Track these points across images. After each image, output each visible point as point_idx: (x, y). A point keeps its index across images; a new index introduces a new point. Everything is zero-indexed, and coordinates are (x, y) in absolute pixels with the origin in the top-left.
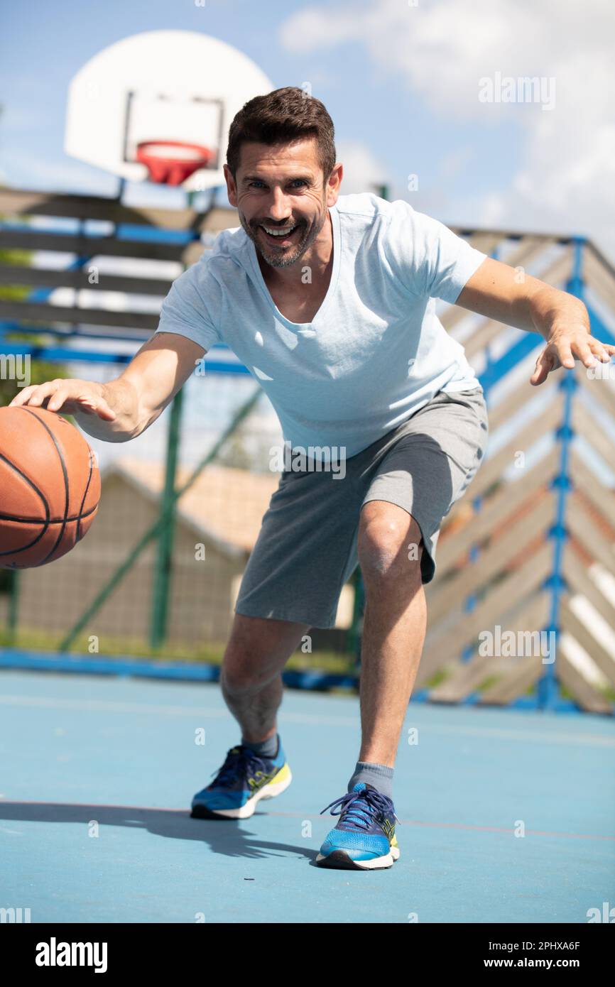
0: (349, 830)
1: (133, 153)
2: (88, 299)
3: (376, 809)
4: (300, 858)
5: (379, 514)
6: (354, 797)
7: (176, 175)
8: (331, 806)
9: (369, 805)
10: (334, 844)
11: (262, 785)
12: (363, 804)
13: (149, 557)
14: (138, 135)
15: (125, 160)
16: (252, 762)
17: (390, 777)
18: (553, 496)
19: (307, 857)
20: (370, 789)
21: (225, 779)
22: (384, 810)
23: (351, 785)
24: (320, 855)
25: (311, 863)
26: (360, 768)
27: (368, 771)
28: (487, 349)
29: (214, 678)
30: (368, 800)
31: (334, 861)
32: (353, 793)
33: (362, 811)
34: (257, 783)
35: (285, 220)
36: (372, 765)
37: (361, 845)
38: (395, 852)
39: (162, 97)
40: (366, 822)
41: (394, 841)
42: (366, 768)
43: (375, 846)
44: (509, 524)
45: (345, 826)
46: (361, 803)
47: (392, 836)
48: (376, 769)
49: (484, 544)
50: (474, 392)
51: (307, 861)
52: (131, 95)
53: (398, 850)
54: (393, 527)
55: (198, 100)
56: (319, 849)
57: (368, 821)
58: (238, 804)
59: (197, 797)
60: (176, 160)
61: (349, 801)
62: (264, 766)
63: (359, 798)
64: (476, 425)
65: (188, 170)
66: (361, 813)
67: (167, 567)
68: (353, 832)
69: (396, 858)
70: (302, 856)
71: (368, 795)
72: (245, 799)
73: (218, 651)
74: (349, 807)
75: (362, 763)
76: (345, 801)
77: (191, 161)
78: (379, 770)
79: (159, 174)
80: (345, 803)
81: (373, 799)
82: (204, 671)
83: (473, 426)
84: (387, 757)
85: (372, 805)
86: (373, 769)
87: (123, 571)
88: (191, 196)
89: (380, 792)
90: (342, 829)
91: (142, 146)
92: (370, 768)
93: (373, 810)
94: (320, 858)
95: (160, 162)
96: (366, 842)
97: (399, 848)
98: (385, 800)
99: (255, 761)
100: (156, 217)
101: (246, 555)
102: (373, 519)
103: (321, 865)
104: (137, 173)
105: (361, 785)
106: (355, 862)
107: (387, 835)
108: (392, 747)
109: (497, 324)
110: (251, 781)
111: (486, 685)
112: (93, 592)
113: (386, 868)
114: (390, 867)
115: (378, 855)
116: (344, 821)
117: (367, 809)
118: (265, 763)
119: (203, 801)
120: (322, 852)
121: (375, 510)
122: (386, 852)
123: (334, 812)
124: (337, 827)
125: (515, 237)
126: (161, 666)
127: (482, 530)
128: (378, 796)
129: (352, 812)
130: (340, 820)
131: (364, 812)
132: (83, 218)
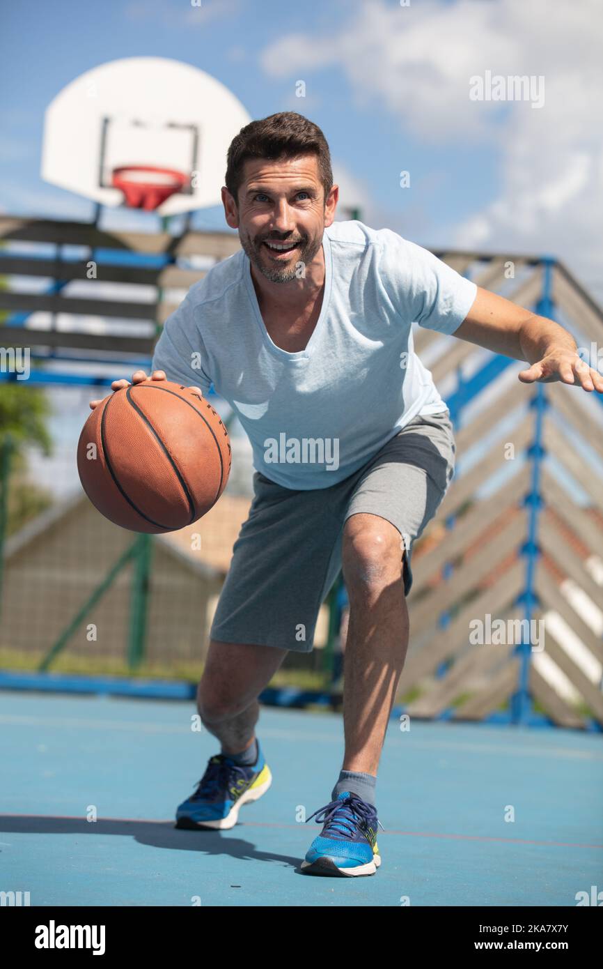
0: (333, 838)
1: (108, 178)
2: (66, 323)
3: (360, 817)
4: (286, 866)
5: (366, 527)
6: (338, 805)
7: (151, 200)
8: (315, 814)
9: (353, 813)
10: (319, 851)
11: (243, 792)
12: (347, 812)
13: (126, 578)
14: (114, 160)
15: (102, 185)
16: (233, 772)
17: (373, 786)
18: (526, 513)
19: (292, 865)
20: (354, 797)
21: (207, 790)
22: (368, 817)
23: (335, 795)
24: (305, 862)
25: (296, 871)
26: (344, 776)
27: (352, 780)
28: (458, 369)
29: (192, 696)
30: (351, 808)
31: (319, 868)
32: (338, 801)
33: (346, 819)
34: (238, 791)
35: (289, 233)
36: (357, 775)
37: (345, 852)
38: (377, 859)
39: (137, 124)
40: (350, 830)
41: (376, 849)
42: (351, 777)
43: (359, 854)
44: (482, 541)
45: (330, 833)
46: (345, 811)
47: (374, 843)
48: (361, 778)
49: (456, 563)
50: (443, 415)
51: (292, 868)
52: (106, 122)
53: (379, 857)
54: (379, 539)
55: (172, 126)
56: (304, 858)
57: (353, 829)
58: (220, 814)
59: (181, 808)
60: (151, 185)
61: (333, 809)
62: (244, 774)
63: (343, 806)
64: (448, 446)
65: (163, 195)
66: (345, 821)
67: (145, 586)
68: (337, 839)
69: (378, 865)
70: (287, 864)
71: (352, 803)
72: (227, 808)
73: (197, 671)
74: (334, 815)
75: (347, 772)
76: (329, 810)
77: (166, 186)
78: (364, 778)
79: (135, 198)
80: (330, 811)
81: (357, 807)
82: (182, 690)
83: (446, 447)
84: (372, 766)
85: (355, 813)
86: (358, 777)
87: (100, 593)
88: (166, 221)
89: (364, 800)
90: (327, 837)
91: (118, 171)
92: (354, 777)
93: (356, 818)
94: (304, 865)
95: (136, 187)
96: (351, 850)
97: (380, 855)
98: (370, 808)
99: (236, 771)
100: (132, 241)
101: (222, 576)
102: (360, 531)
103: (307, 872)
104: (112, 198)
105: (344, 794)
106: (340, 869)
107: (370, 844)
108: (376, 755)
109: (469, 345)
110: (233, 790)
111: (459, 701)
112: (72, 611)
113: (370, 875)
114: (374, 874)
115: (362, 863)
116: (329, 828)
117: (351, 817)
118: (245, 771)
119: (188, 813)
120: (307, 859)
121: (362, 523)
122: (370, 859)
123: (320, 820)
124: (322, 835)
125: (486, 259)
126: (140, 684)
127: (455, 547)
128: (362, 804)
129: (338, 820)
130: (325, 827)
131: (349, 820)
132: (60, 243)
